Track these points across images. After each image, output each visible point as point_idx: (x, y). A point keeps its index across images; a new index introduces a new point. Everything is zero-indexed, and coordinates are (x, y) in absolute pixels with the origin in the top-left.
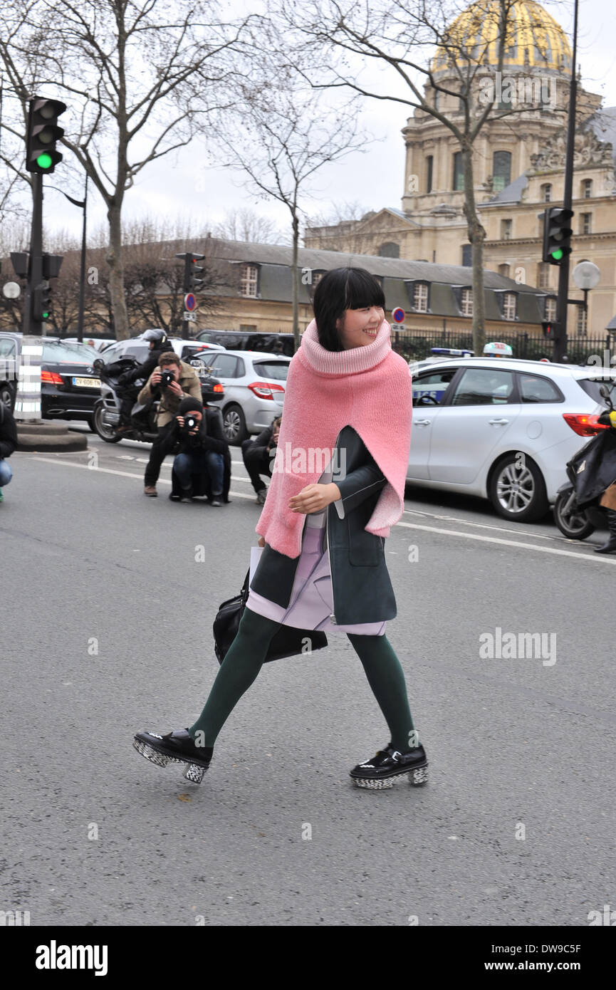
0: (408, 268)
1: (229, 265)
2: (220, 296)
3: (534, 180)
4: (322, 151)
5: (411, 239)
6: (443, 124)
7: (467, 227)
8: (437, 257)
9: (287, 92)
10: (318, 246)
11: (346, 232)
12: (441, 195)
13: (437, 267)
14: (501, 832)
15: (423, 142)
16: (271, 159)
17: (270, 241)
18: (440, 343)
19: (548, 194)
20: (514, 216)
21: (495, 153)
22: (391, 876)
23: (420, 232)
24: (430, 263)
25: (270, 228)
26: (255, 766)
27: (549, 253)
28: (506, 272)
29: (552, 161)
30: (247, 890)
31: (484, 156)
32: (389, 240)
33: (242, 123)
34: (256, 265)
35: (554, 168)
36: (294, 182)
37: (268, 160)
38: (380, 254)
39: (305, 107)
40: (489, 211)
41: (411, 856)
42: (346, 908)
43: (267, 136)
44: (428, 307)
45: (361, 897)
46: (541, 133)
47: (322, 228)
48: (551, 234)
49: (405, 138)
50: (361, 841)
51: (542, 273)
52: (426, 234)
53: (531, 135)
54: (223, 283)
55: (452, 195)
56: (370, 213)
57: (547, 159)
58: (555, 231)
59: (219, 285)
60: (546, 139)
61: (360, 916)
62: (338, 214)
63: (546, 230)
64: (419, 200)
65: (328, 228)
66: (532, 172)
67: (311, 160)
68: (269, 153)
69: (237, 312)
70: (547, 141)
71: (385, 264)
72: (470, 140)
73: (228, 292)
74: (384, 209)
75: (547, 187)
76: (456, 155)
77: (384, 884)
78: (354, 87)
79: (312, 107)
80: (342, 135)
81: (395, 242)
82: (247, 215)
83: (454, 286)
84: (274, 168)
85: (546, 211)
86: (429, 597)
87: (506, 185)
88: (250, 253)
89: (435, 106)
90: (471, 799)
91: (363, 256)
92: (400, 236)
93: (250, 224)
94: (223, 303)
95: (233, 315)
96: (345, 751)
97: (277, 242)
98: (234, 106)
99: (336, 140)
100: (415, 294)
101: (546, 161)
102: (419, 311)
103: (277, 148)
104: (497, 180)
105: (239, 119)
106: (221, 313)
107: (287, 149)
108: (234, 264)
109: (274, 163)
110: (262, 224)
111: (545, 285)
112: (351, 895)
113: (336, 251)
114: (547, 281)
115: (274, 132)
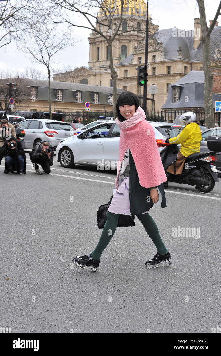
0: (91, 88)
1: (26, 88)
2: (23, 99)
3: (135, 56)
4: (58, 46)
5: (92, 77)
6: (101, 36)
7: (110, 73)
8: (101, 84)
9: (45, 24)
10: (58, 80)
11: (68, 75)
12: (103, 61)
13: (101, 87)
14: (120, 286)
15: (96, 42)
16: (40, 49)
17: (41, 79)
18: (103, 115)
19: (140, 61)
20: (128, 69)
21: (121, 46)
22: (82, 303)
23: (95, 75)
24: (99, 86)
25: (41, 74)
26: (33, 267)
27: (140, 82)
28: (126, 89)
29: (142, 49)
30: (30, 310)
31: (118, 47)
32: (84, 78)
33: (29, 36)
34: (36, 88)
35: (142, 51)
36: (48, 57)
37: (39, 49)
38: (81, 83)
39: (51, 30)
40: (120, 67)
41: (88, 296)
42: (65, 315)
43: (38, 40)
44: (98, 102)
45: (71, 311)
46: (138, 39)
47: (60, 74)
48: (140, 75)
49: (89, 41)
50: (71, 292)
51: (139, 89)
52: (97, 75)
53: (134, 39)
54: (24, 94)
55: (106, 61)
56: (77, 68)
57: (140, 48)
58: (142, 74)
59: (22, 95)
60: (139, 41)
61: (70, 318)
62: (65, 68)
63: (139, 74)
64: (95, 63)
65: (62, 74)
66: (135, 53)
67: (54, 49)
68: (39, 47)
69: (29, 104)
70: (140, 42)
71: (83, 86)
72: (111, 42)
73: (26, 97)
74: (82, 67)
75: (140, 58)
76: (107, 47)
77: (79, 306)
78: (69, 23)
79: (54, 30)
80: (65, 40)
81: (86, 78)
82: (32, 69)
83: (107, 94)
84: (41, 52)
85: (138, 67)
86: (97, 205)
87: (126, 58)
88: (34, 83)
89: (100, 30)
90: (110, 275)
91: (74, 84)
92: (88, 76)
93: (33, 73)
94: (24, 101)
95: (28, 105)
96: (66, 260)
97: (43, 79)
98: (26, 30)
99: (63, 42)
100: (94, 97)
101: (139, 49)
102: (95, 103)
103: (42, 45)
104: (122, 56)
105: (28, 34)
106: (23, 105)
107: (45, 45)
108: (28, 87)
109: (41, 50)
110: (38, 72)
111: (140, 93)
112: (67, 311)
113: (65, 82)
114: (141, 92)
115: (41, 39)
